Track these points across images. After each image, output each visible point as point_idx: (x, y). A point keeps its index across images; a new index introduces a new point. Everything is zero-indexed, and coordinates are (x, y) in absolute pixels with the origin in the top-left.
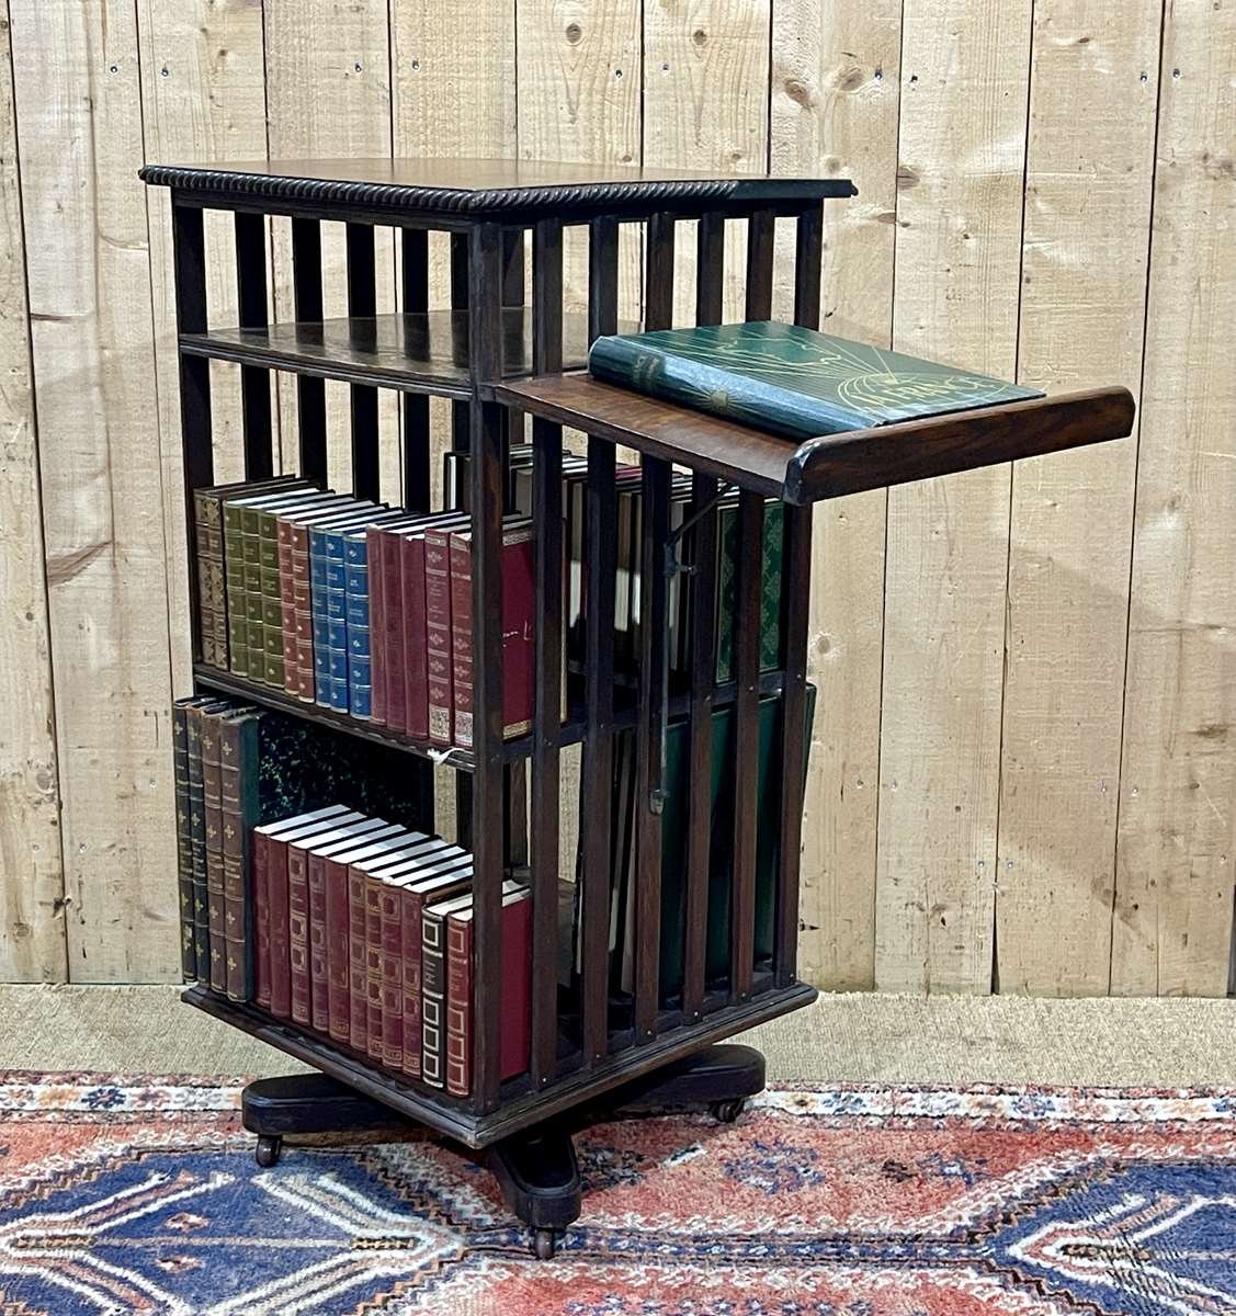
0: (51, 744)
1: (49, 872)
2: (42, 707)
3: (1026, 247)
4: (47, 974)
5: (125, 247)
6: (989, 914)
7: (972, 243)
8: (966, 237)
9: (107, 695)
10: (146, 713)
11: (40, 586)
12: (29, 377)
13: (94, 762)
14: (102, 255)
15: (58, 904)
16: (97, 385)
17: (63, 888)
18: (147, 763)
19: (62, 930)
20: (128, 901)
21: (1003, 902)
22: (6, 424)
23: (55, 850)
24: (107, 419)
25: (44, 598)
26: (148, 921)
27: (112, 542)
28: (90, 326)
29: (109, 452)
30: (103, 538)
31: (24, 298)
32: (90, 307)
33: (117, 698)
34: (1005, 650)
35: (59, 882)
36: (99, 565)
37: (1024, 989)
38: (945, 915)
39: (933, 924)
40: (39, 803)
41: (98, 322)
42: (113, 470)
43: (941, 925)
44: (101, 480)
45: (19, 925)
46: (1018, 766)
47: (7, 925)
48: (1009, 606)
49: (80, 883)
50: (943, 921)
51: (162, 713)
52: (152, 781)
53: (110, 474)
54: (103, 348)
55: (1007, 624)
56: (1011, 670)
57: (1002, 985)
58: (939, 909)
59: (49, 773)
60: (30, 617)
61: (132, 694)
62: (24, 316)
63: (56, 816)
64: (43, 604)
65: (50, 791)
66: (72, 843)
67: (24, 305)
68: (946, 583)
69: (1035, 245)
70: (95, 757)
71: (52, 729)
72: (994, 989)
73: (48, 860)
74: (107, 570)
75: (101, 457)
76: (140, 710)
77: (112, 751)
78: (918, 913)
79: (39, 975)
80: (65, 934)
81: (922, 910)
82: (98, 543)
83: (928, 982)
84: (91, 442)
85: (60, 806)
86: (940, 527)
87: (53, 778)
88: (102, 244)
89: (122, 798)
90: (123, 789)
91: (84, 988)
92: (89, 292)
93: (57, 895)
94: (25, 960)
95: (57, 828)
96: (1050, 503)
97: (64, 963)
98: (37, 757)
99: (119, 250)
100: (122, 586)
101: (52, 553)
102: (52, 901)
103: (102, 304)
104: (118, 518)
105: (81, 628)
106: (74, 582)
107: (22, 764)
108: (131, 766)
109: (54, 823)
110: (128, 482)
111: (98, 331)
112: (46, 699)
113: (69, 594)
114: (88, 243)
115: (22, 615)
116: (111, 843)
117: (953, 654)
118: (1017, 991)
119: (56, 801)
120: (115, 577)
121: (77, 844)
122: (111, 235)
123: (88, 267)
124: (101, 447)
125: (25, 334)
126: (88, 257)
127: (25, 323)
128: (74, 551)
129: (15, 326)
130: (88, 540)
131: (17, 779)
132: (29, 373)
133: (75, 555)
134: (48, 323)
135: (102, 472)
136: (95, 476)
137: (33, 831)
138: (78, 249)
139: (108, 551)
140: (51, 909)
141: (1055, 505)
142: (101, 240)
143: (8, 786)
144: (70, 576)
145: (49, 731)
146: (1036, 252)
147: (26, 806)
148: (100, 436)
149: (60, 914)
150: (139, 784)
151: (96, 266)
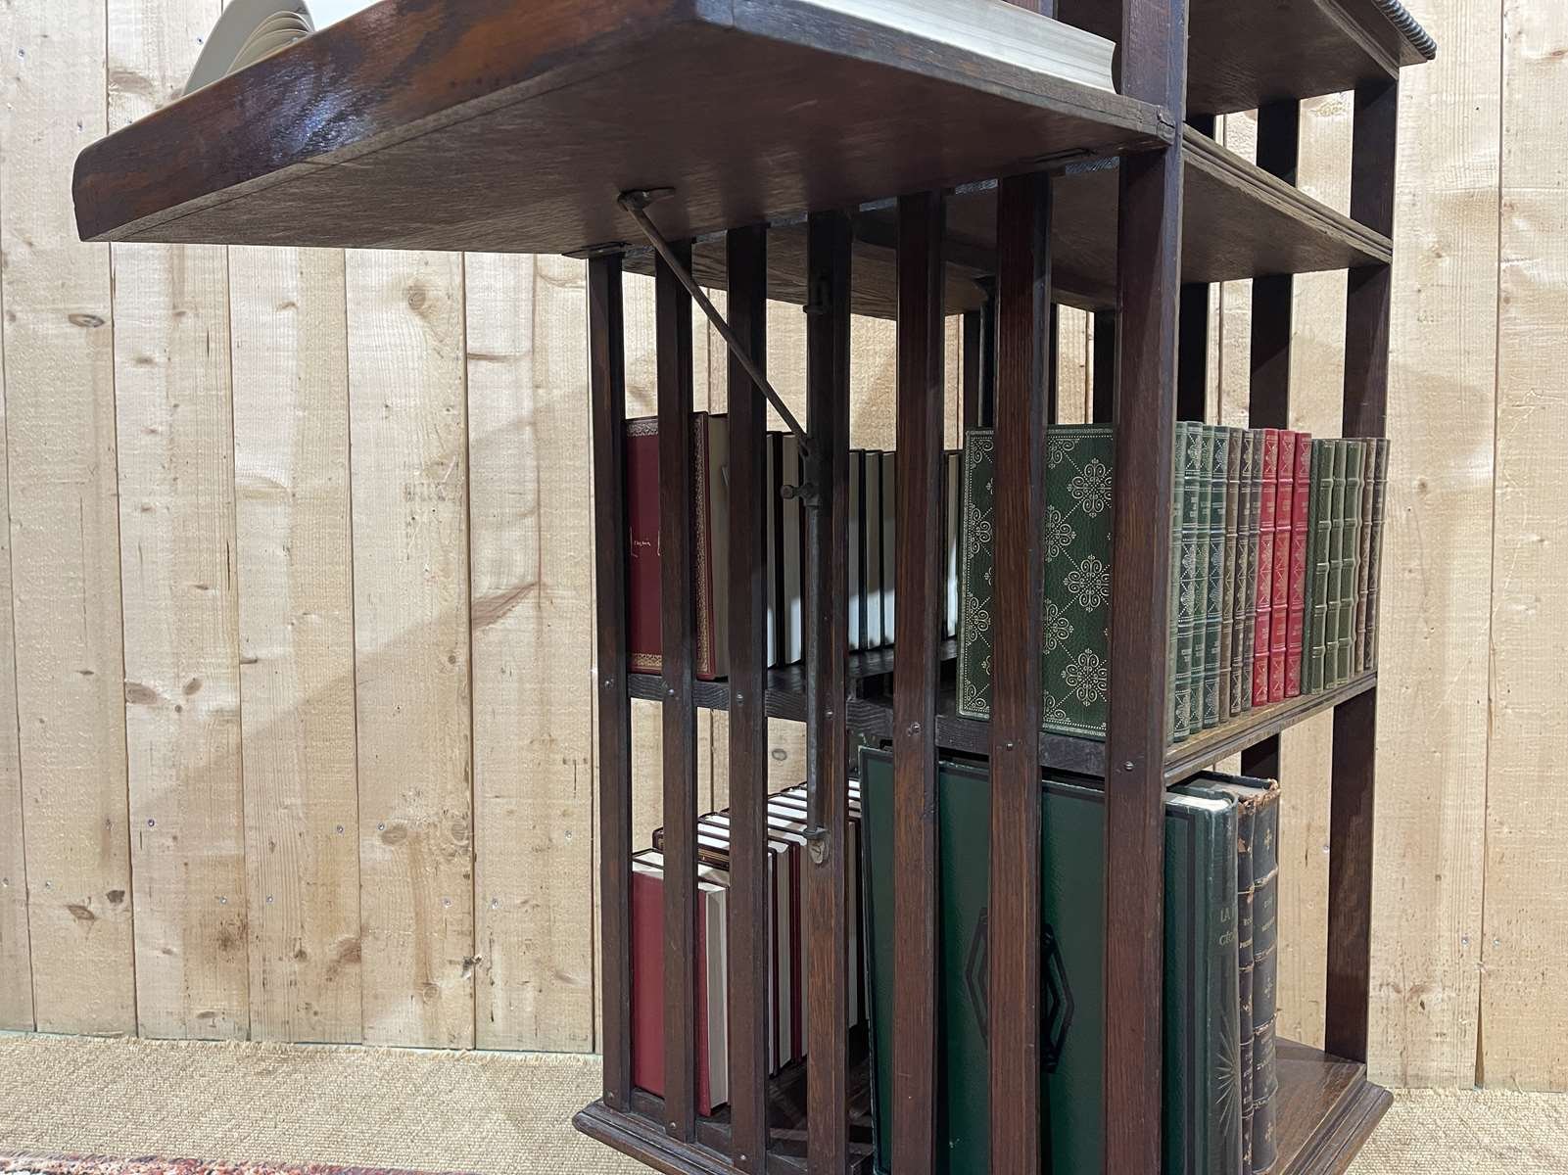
0: (468, 794)
1: (459, 928)
2: (459, 753)
3: (1503, 266)
4: (452, 1038)
5: (563, 285)
6: (1474, 997)
7: (1446, 262)
8: (1439, 256)
9: (528, 742)
10: (565, 762)
11: (464, 629)
12: (462, 419)
13: (511, 812)
14: (540, 294)
15: (468, 963)
16: (530, 423)
17: (474, 946)
18: (564, 814)
19: (469, 990)
20: (538, 961)
21: (1491, 984)
22: (438, 464)
23: (468, 905)
24: (538, 459)
25: (467, 640)
26: (558, 983)
27: (538, 584)
28: (525, 364)
29: (539, 491)
30: (530, 579)
31: (461, 337)
32: (526, 345)
33: (536, 746)
34: (1490, 700)
35: (470, 941)
36: (524, 608)
37: (1511, 1082)
38: (1424, 997)
39: (1410, 1007)
40: (453, 855)
41: (533, 360)
42: (542, 511)
43: (1420, 1008)
44: (530, 521)
45: (428, 984)
46: (1506, 830)
47: (415, 984)
48: (1493, 651)
49: (491, 941)
50: (1422, 1004)
51: (580, 761)
52: (568, 833)
53: (539, 516)
54: (537, 387)
55: (1492, 672)
56: (1496, 723)
57: (1488, 1076)
58: (1418, 990)
59: (464, 824)
60: (452, 660)
61: (552, 741)
62: (461, 354)
63: (469, 869)
64: (467, 646)
65: (465, 842)
66: (484, 899)
67: (461, 345)
68: (1421, 624)
69: (1515, 263)
70: (511, 807)
71: (469, 777)
72: (1479, 1081)
73: (460, 916)
74: (532, 613)
75: (530, 497)
76: (559, 757)
77: (530, 801)
78: (1393, 995)
79: (444, 1040)
80: (473, 996)
81: (1399, 992)
82: (525, 583)
83: (1405, 1074)
84: (521, 482)
85: (474, 859)
86: (1414, 564)
87: (469, 827)
88: (540, 283)
89: (537, 851)
90: (538, 841)
91: (490, 1053)
92: (526, 332)
93: (466, 953)
94: (431, 1022)
95: (470, 881)
96: (1536, 538)
97: (471, 1027)
98: (453, 806)
99: (556, 288)
100: (546, 629)
101: (478, 595)
102: (461, 959)
103: (538, 343)
104: (546, 558)
105: (503, 672)
106: (498, 625)
107: (437, 814)
108: (548, 817)
109: (466, 876)
110: (557, 521)
111: (533, 370)
112: (465, 745)
113: (493, 637)
114: (526, 283)
115: (445, 659)
116: (524, 898)
117: (1431, 705)
118: (1504, 1084)
119: (470, 854)
120: (540, 619)
121: (489, 899)
122: (550, 274)
123: (525, 308)
124: (531, 486)
125: (461, 373)
126: (525, 295)
127: (461, 362)
128: (500, 592)
129: (452, 365)
130: (515, 581)
131: (432, 830)
132: (463, 412)
133: (502, 596)
134: (483, 363)
135: (531, 512)
136: (524, 516)
137: (445, 885)
138: (516, 289)
139: (533, 593)
140: (460, 968)
141: (1542, 541)
142: (538, 279)
143: (423, 836)
144: (494, 619)
145: (467, 780)
146: (1516, 272)
147: (441, 859)
148: (531, 475)
149: (469, 974)
150: (555, 835)
151: (534, 305)
